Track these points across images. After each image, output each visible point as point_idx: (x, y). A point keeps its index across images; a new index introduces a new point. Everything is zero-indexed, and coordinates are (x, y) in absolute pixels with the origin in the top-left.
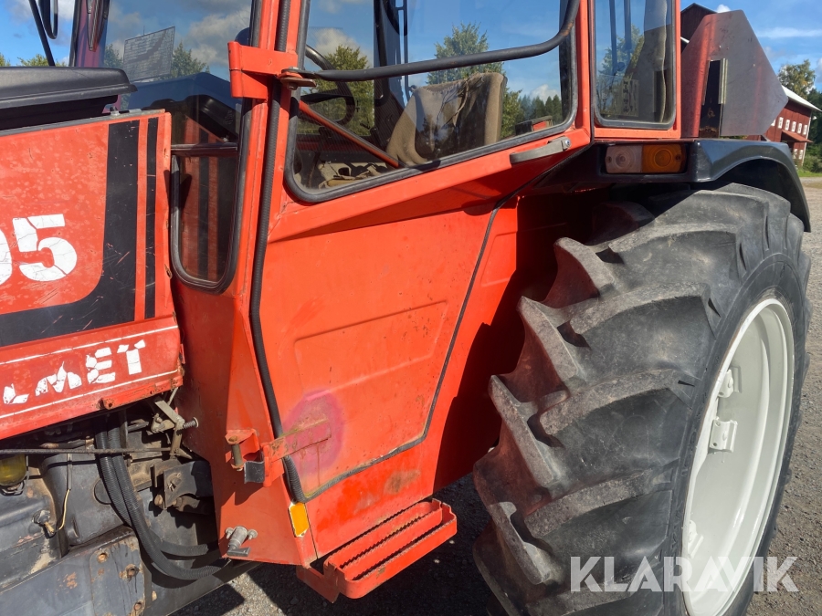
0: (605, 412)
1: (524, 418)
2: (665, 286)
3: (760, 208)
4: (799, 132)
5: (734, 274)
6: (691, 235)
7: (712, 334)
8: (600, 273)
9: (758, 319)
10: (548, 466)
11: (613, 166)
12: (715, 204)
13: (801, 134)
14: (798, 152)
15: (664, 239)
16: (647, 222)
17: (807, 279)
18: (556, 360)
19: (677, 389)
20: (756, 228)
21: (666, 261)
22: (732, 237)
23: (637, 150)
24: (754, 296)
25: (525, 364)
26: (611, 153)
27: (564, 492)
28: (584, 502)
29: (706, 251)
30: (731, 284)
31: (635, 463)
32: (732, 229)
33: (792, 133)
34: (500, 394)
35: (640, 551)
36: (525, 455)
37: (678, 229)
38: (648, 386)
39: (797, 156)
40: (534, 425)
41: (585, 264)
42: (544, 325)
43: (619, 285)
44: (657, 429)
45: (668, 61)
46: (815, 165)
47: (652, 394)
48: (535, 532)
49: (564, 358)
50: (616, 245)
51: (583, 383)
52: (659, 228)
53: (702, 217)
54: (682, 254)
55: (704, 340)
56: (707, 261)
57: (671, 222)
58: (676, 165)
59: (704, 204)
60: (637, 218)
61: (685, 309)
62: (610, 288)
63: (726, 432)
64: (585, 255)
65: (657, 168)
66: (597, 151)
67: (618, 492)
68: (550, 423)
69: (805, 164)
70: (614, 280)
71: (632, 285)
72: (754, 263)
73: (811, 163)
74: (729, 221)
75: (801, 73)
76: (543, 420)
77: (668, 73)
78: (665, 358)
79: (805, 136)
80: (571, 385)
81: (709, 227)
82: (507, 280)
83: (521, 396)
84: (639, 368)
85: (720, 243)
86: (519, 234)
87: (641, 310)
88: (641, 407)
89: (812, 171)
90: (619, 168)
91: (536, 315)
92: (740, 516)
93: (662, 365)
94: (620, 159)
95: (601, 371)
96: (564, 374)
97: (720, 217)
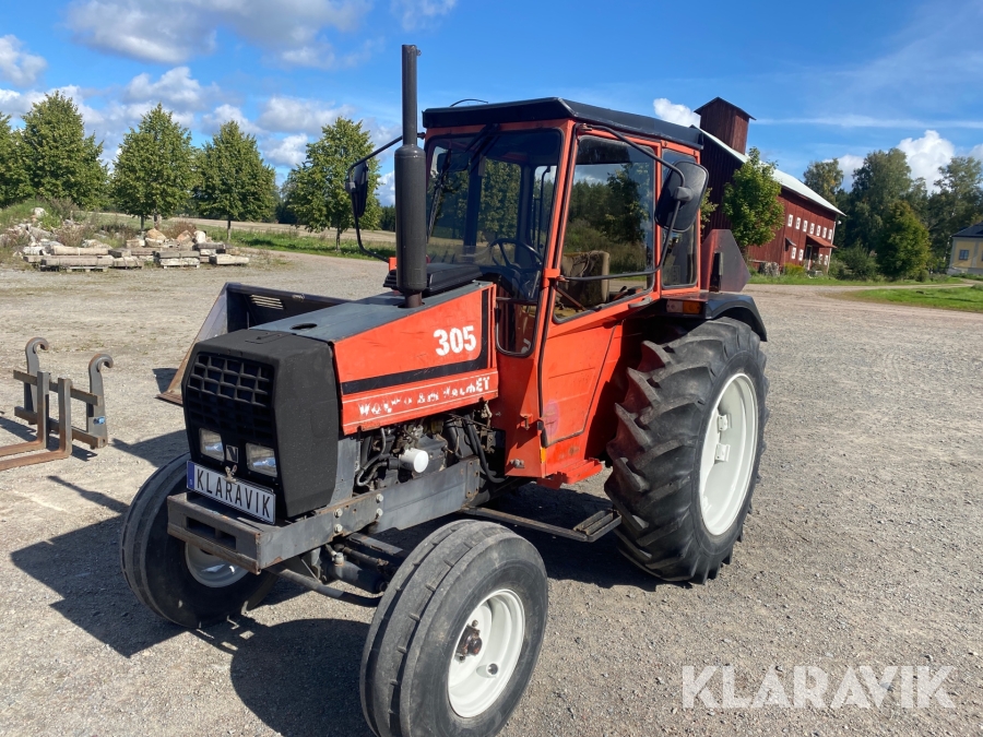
0: (668, 413)
1: (633, 419)
2: (693, 363)
3: (734, 330)
4: (824, 236)
5: (722, 359)
6: (703, 341)
7: (712, 384)
8: (665, 357)
9: (735, 381)
10: (644, 438)
11: (669, 309)
12: (715, 328)
13: (826, 239)
14: (824, 257)
15: (692, 343)
16: (685, 335)
17: (764, 366)
18: (647, 393)
19: (698, 405)
20: (733, 339)
21: (693, 352)
22: (721, 343)
23: (681, 303)
24: (732, 370)
25: (630, 398)
26: (669, 303)
27: (650, 447)
28: (660, 451)
29: (710, 349)
30: (721, 363)
31: (681, 434)
32: (721, 339)
33: (817, 237)
34: (620, 411)
35: (682, 473)
36: (634, 434)
37: (698, 339)
38: (686, 402)
39: (823, 262)
40: (638, 422)
41: (658, 353)
42: (640, 379)
43: (673, 362)
44: (689, 422)
45: (694, 250)
46: (841, 271)
47: (688, 405)
48: (638, 467)
49: (651, 393)
50: (670, 345)
51: (659, 403)
52: (690, 338)
53: (708, 333)
54: (700, 349)
55: (709, 386)
56: (711, 353)
57: (695, 335)
58: (697, 311)
59: (710, 327)
60: (680, 332)
61: (701, 372)
62: (669, 363)
63: (724, 451)
64: (658, 349)
65: (689, 311)
66: (662, 302)
67: (674, 445)
68: (644, 420)
69: (831, 270)
70: (671, 360)
71: (679, 362)
72: (732, 355)
73: (837, 270)
74: (721, 336)
75: (829, 171)
76: (642, 419)
77: (694, 255)
78: (692, 392)
79: (829, 241)
80: (653, 404)
81: (711, 338)
82: (616, 360)
83: (630, 411)
84: (683, 396)
85: (716, 345)
86: (623, 338)
87: (682, 372)
88: (683, 411)
89: (838, 278)
90: (673, 310)
91: (636, 376)
92: (733, 487)
93: (691, 395)
94: (673, 306)
95: (666, 398)
96: (651, 399)
97: (717, 334)
